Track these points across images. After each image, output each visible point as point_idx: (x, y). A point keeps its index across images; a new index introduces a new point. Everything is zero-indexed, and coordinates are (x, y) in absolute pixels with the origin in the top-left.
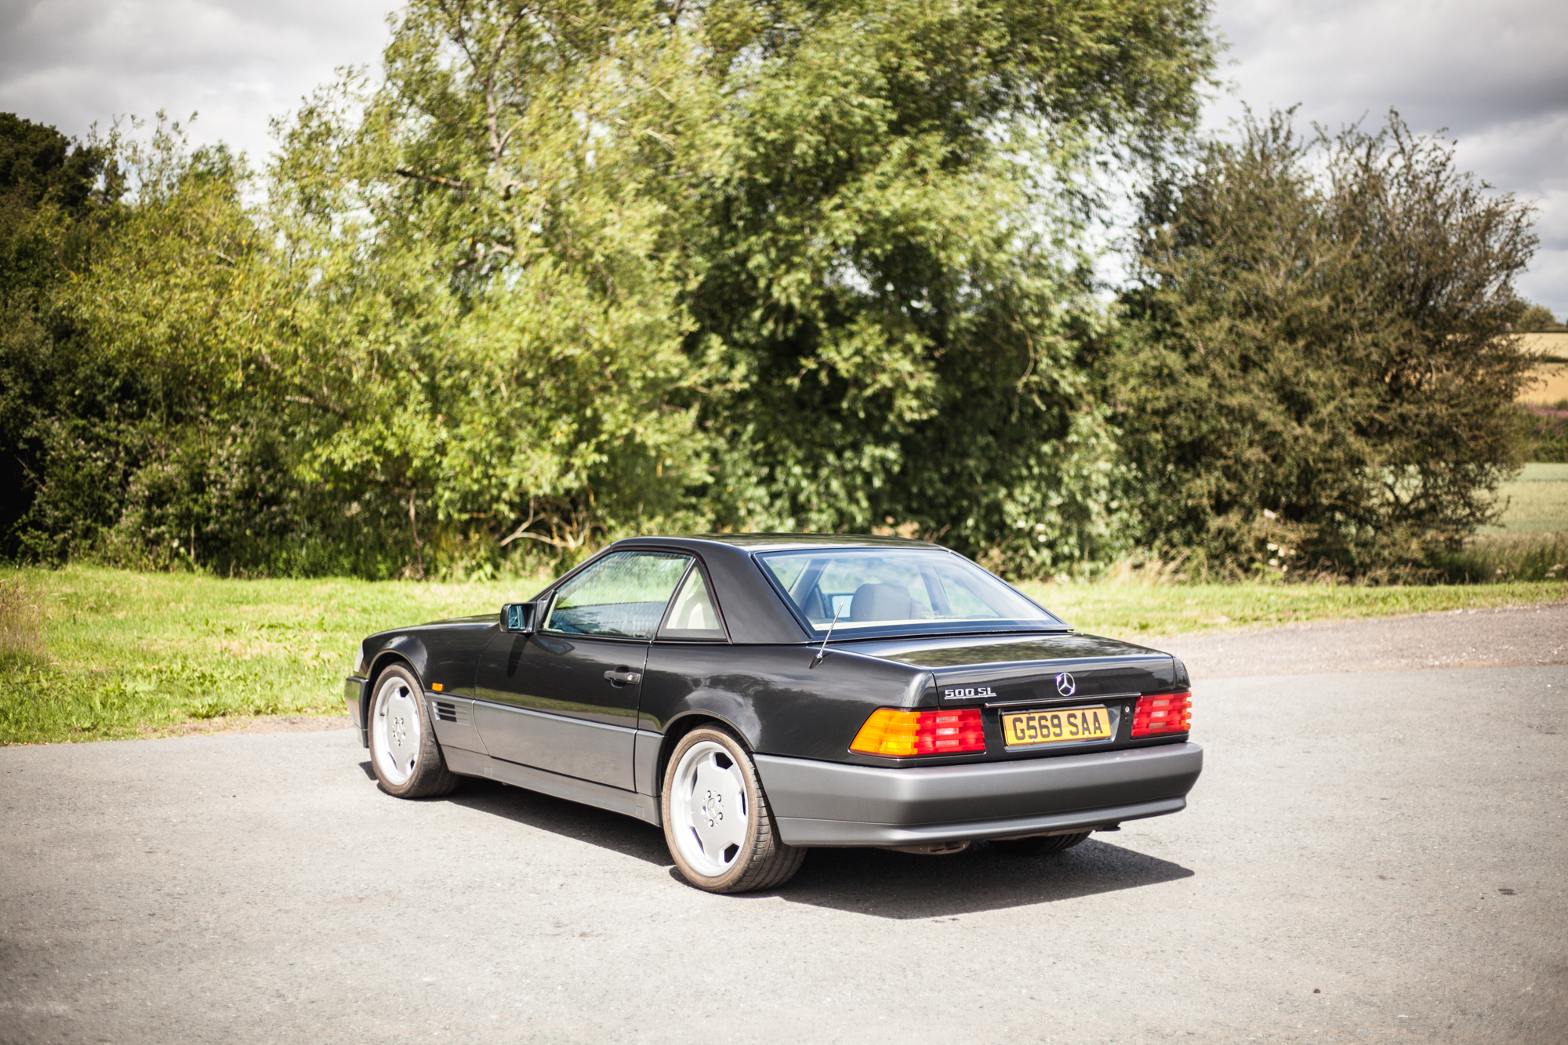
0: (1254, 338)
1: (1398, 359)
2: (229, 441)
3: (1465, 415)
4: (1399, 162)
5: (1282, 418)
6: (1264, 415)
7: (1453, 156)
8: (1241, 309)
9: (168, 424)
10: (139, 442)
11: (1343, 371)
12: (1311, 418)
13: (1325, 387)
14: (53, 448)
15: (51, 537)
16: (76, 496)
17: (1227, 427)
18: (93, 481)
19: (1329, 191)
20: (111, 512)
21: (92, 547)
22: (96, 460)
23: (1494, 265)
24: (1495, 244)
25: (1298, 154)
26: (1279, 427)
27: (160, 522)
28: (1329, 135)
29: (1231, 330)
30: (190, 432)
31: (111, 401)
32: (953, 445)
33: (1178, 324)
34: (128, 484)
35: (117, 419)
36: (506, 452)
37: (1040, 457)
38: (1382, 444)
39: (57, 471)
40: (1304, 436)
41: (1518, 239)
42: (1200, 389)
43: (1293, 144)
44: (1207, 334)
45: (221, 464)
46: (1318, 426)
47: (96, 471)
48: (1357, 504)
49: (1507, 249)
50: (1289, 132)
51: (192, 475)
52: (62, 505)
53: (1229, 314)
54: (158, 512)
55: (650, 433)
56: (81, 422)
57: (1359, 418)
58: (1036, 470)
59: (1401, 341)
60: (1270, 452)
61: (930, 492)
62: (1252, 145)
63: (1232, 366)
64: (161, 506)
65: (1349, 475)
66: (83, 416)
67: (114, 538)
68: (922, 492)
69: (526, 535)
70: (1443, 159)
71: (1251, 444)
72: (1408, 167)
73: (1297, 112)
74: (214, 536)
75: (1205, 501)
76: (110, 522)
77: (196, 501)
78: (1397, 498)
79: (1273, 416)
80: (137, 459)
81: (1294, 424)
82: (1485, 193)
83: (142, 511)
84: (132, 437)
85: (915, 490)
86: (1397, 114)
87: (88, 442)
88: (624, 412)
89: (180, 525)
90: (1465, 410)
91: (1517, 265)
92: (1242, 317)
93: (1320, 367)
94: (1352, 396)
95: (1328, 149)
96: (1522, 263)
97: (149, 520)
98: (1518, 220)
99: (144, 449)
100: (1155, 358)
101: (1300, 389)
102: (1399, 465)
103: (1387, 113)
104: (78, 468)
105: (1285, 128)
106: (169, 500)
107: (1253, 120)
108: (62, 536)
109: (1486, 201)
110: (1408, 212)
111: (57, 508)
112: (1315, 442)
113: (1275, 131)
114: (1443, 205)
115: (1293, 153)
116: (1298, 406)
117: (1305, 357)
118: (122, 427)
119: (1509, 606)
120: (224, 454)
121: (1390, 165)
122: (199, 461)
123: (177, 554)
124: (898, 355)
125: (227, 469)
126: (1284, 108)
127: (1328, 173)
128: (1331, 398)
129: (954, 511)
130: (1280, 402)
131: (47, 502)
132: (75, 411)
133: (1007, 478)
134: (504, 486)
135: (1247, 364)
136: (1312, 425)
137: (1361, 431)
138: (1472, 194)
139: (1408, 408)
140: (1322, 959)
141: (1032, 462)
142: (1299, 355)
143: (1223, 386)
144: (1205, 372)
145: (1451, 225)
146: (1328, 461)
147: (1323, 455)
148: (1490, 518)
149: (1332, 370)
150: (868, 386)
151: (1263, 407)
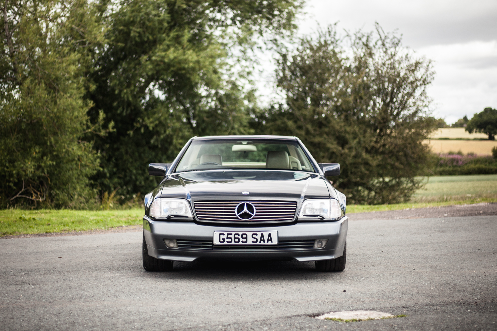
1: (382, 121)
4: (380, 43)
5: (336, 146)
6: (329, 145)
7: (402, 41)
12: (347, 146)
13: (353, 133)
19: (352, 56)
23: (419, 83)
24: (419, 74)
25: (339, 41)
26: (335, 150)
28: (351, 33)
36: (12, 162)
40: (345, 153)
41: (428, 73)
43: (337, 37)
46: (350, 149)
49: (424, 77)
50: (335, 33)
55: (75, 151)
57: (367, 146)
62: (320, 37)
69: (21, 196)
70: (397, 41)
72: (383, 45)
73: (338, 24)
79: (332, 145)
81: (340, 148)
82: (414, 55)
86: (378, 24)
91: (428, 83)
93: (350, 125)
94: (364, 137)
95: (350, 39)
96: (430, 82)
98: (428, 66)
101: (343, 134)
103: (374, 24)
105: (334, 31)
107: (320, 28)
109: (415, 59)
110: (384, 64)
112: (350, 156)
113: (329, 32)
114: (398, 60)
115: (337, 41)
116: (343, 142)
117: (344, 122)
121: (376, 44)
126: (333, 23)
127: (351, 49)
128: (355, 138)
130: (335, 140)
134: (11, 175)
136: (347, 149)
137: (367, 151)
138: (409, 56)
142: (342, 120)
143: (311, 134)
144: (304, 128)
145: (402, 68)
146: (354, 163)
147: (352, 161)
148: (421, 186)
149: (356, 127)
150: (162, 134)
151: (328, 142)
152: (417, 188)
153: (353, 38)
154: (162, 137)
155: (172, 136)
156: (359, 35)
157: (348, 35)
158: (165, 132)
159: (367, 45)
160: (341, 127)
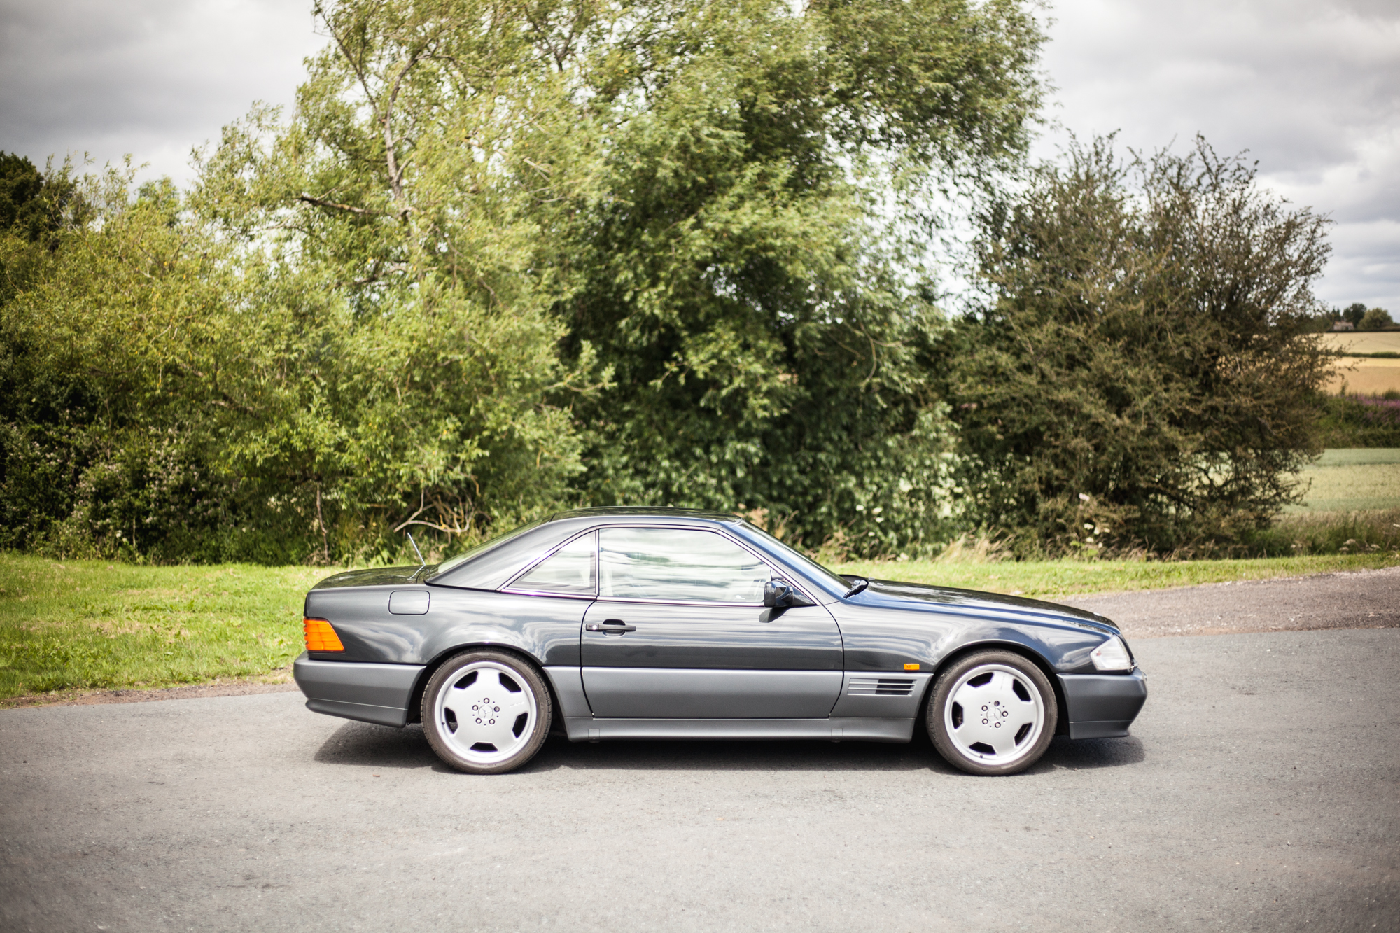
0: (1078, 340)
1: (1207, 356)
2: (166, 442)
3: (1268, 406)
4: (1206, 181)
5: (1104, 411)
6: (1087, 408)
7: (1256, 176)
8: (1066, 313)
9: (113, 427)
10: (86, 443)
11: (1158, 368)
12: (1129, 411)
13: (1142, 383)
14: (12, 451)
15: (10, 528)
16: (32, 492)
17: (1056, 420)
18: (47, 479)
19: (1145, 207)
20: (64, 507)
21: (46, 538)
22: (50, 460)
23: (1293, 271)
24: (1293, 251)
25: (1119, 175)
26: (1102, 419)
27: (106, 514)
28: (1145, 158)
29: (1058, 333)
30: (132, 434)
31: (64, 408)
32: (809, 441)
33: (1011, 329)
34: (78, 481)
35: (68, 423)
36: (399, 450)
37: (886, 449)
38: (1194, 433)
39: (16, 470)
40: (1123, 426)
41: (1314, 248)
42: (1030, 386)
43: (1114, 166)
44: (1036, 336)
45: (159, 463)
46: (1135, 417)
47: (49, 470)
48: (1174, 487)
49: (1305, 257)
50: (1111, 156)
51: (134, 472)
52: (19, 500)
53: (1056, 319)
54: (104, 506)
55: (528, 429)
56: (37, 427)
57: (1173, 410)
58: (884, 461)
59: (1210, 340)
60: (1094, 441)
61: (789, 482)
62: (1077, 167)
63: (1060, 365)
64: (106, 500)
65: (1164, 462)
66: (38, 422)
67: (66, 530)
68: (781, 483)
70: (1247, 178)
71: (1076, 434)
72: (1215, 186)
73: (1116, 137)
74: (154, 527)
75: (1037, 486)
76: (62, 515)
77: (136, 496)
78: (1211, 481)
79: (1096, 409)
80: (85, 459)
81: (1114, 416)
82: (1284, 206)
83: (90, 505)
84: (82, 439)
85: (775, 480)
86: (1203, 138)
87: (42, 444)
88: (504, 410)
89: (123, 518)
90: (1268, 402)
91: (1313, 272)
92: (1068, 321)
93: (1136, 365)
94: (1166, 390)
95: (1144, 171)
96: (1319, 270)
97: (96, 514)
98: (1314, 232)
99: (92, 451)
100: (991, 358)
101: (1120, 384)
102: (1212, 451)
103: (1195, 138)
104: (34, 468)
105: (1107, 152)
106: (114, 495)
107: (1077, 145)
108: (20, 528)
109: (1286, 214)
110: (1216, 226)
111: (15, 504)
112: (1134, 432)
114: (1246, 218)
115: (1115, 174)
116: (1118, 400)
117: (1124, 356)
118: (73, 430)
119: (1276, 578)
120: (163, 453)
121: (1199, 184)
122: (139, 460)
123: (121, 544)
124: (751, 359)
125: (164, 467)
126: (1105, 134)
127: (1145, 192)
128: (1147, 393)
129: (810, 499)
130: (1101, 397)
131: (7, 499)
132: (32, 417)
133: (857, 468)
135: (1072, 363)
136: (1129, 417)
137: (1173, 421)
138: (1273, 208)
139: (1218, 401)
140: (932, 905)
141: (880, 454)
142: (1118, 354)
143: (1051, 383)
144: (1035, 370)
145: (1255, 236)
146: (1145, 448)
147: (1140, 444)
148: (1294, 498)
149: (1148, 368)
150: (724, 387)
151: (1086, 401)
152: (1284, 501)
153: (1150, 167)
154: (724, 392)
155: (746, 390)
156: (1162, 162)
157: (1138, 162)
158: (731, 382)
159: (1177, 187)
160: (1116, 368)
